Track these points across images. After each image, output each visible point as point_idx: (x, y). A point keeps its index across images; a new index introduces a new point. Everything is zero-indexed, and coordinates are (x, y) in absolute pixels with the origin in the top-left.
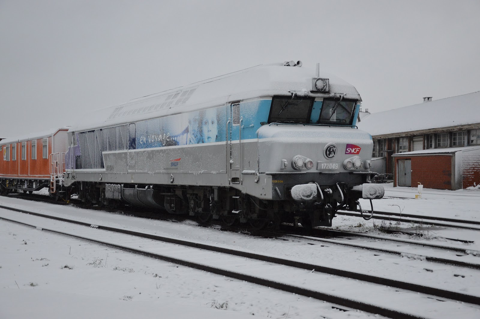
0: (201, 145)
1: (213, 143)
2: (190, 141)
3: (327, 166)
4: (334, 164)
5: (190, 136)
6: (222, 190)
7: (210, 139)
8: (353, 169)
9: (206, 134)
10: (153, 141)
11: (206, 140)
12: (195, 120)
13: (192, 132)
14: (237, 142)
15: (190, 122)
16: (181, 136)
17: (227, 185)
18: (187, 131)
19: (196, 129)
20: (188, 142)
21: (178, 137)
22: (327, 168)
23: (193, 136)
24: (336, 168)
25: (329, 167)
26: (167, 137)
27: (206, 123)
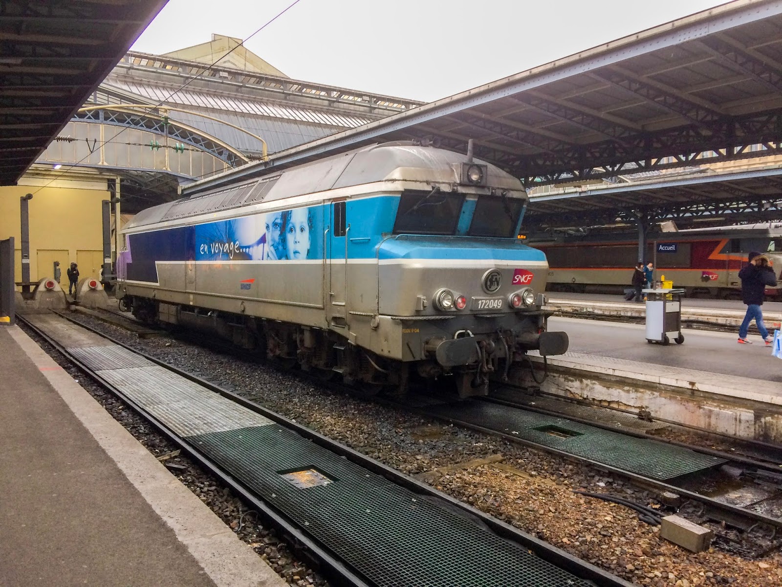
0: (283, 262)
1: (302, 260)
2: (268, 256)
3: (485, 304)
4: (496, 301)
5: (268, 248)
6: (317, 333)
7: (298, 254)
8: (523, 307)
9: (291, 246)
10: (217, 252)
11: (292, 255)
12: (275, 224)
13: (271, 243)
14: (342, 261)
15: (268, 227)
16: (255, 247)
17: (324, 326)
18: (263, 240)
19: (277, 238)
20: (265, 256)
21: (251, 248)
22: (486, 307)
23: (272, 249)
24: (499, 307)
25: (488, 306)
26: (236, 247)
27: (291, 230)
